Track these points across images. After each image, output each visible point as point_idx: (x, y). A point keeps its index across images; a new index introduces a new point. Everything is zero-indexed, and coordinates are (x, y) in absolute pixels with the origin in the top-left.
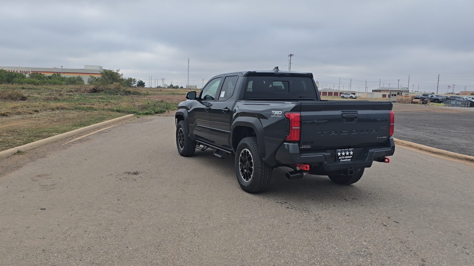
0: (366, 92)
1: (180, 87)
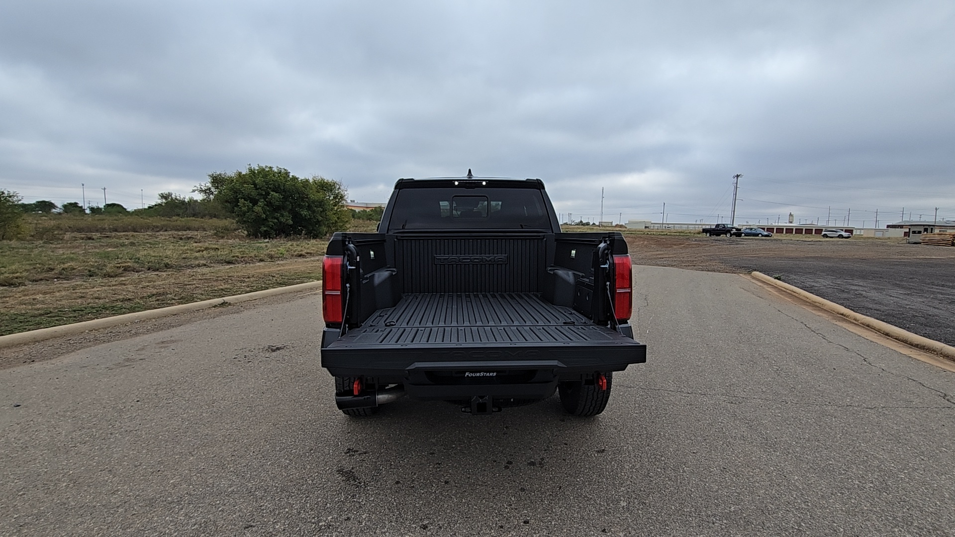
0: (877, 228)
1: (591, 223)
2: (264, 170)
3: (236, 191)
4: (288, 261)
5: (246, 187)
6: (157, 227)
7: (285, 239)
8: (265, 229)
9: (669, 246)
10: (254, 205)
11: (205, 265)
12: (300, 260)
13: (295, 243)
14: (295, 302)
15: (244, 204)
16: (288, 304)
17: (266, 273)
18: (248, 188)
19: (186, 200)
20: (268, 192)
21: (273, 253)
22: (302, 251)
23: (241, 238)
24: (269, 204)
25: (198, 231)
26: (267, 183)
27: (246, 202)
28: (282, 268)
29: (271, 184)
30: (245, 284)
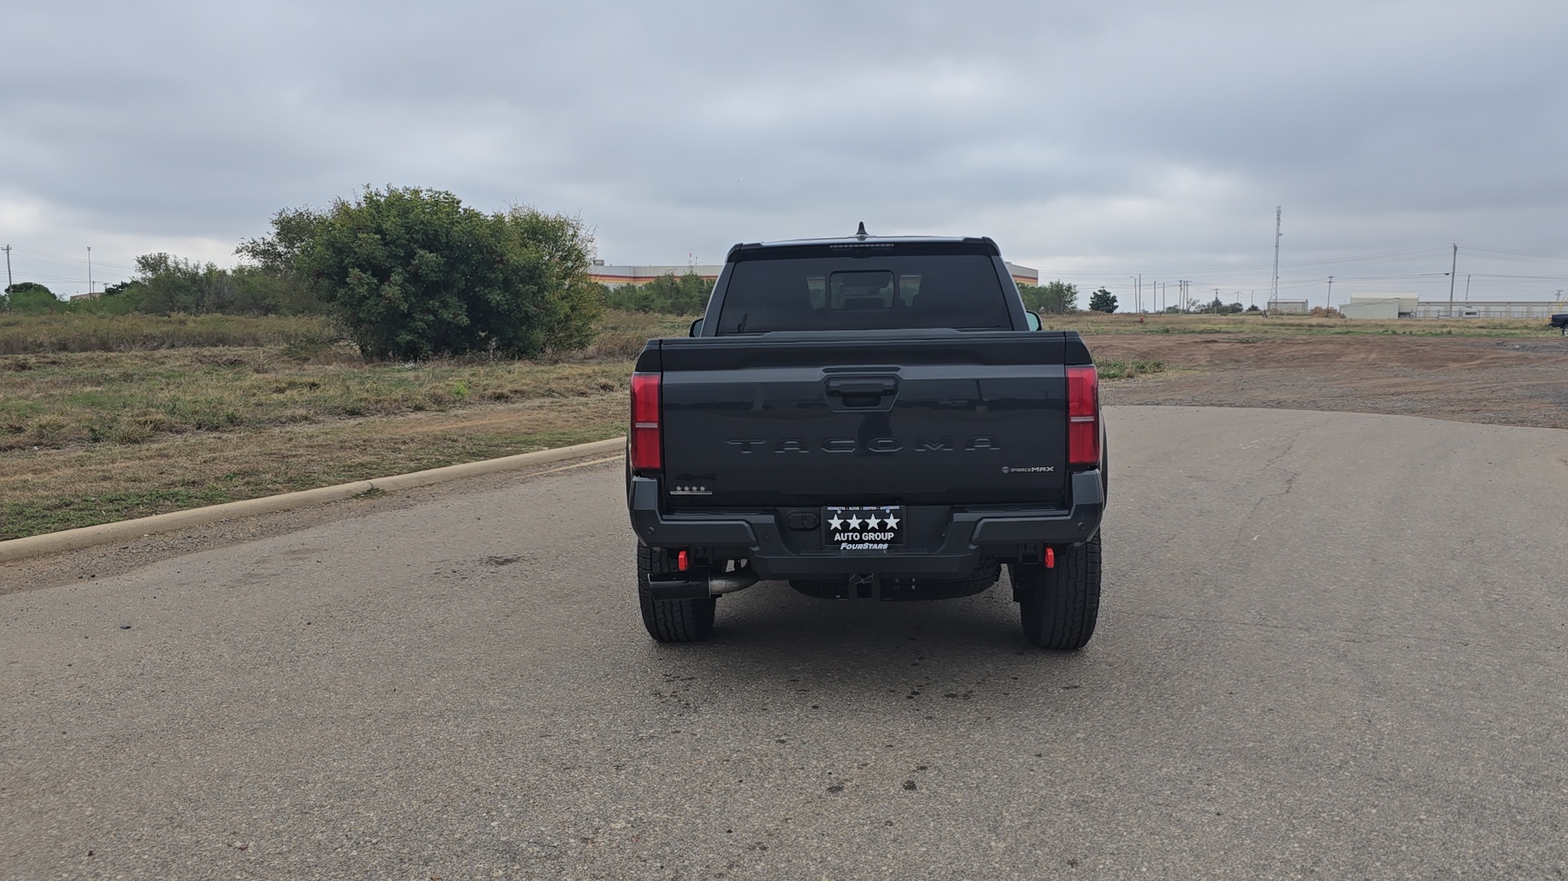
1: (1246, 307)
2: (401, 197)
3: (340, 250)
4: (476, 409)
5: (364, 238)
6: (153, 338)
7: (452, 362)
8: (409, 338)
9: (1437, 363)
10: (382, 281)
11: (306, 418)
12: (500, 407)
13: (482, 371)
14: (511, 489)
15: (359, 279)
16: (498, 494)
17: (438, 433)
18: (368, 243)
19: (201, 272)
20: (413, 251)
21: (440, 392)
22: (500, 386)
23: (350, 360)
24: (415, 278)
25: (242, 346)
26: (409, 229)
27: (364, 275)
28: (467, 424)
29: (418, 232)
30: (402, 455)
